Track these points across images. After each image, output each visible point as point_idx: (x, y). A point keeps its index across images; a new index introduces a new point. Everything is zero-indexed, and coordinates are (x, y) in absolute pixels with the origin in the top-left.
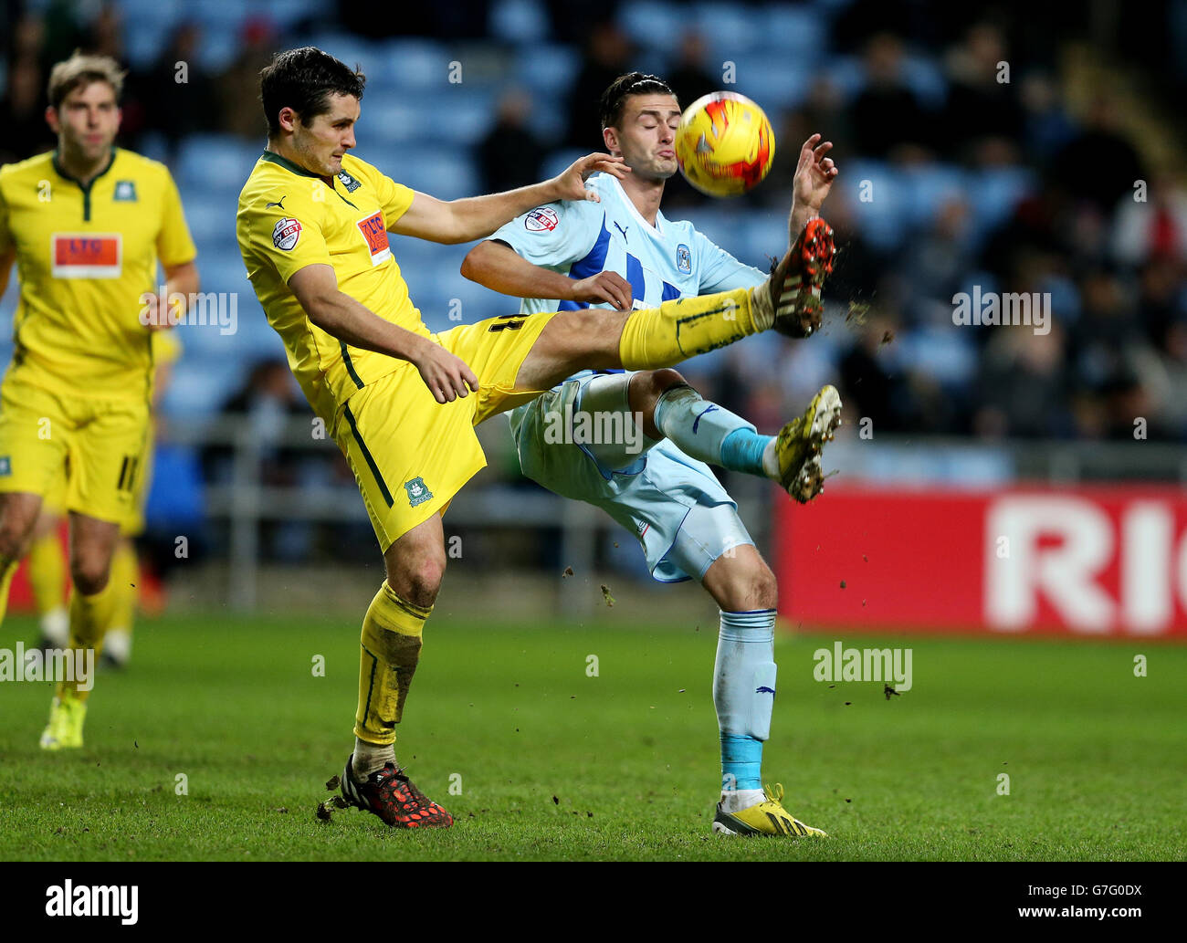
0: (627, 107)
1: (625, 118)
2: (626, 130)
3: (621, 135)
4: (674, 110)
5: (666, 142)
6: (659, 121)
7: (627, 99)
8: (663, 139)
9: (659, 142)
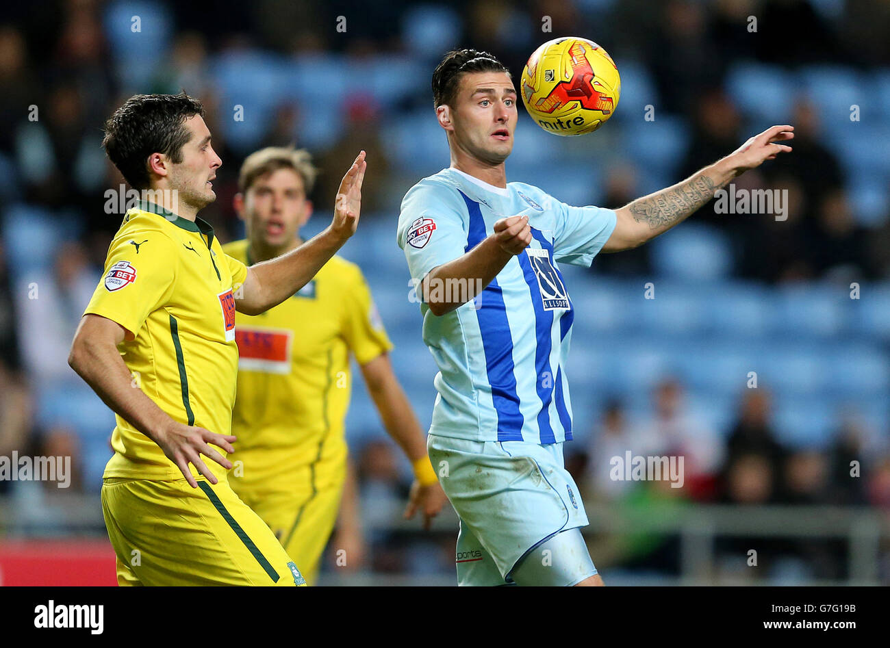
0: (461, 85)
1: (459, 97)
2: (459, 108)
3: (456, 113)
4: (509, 88)
5: (502, 120)
6: (494, 99)
7: (460, 76)
8: (499, 117)
9: (495, 121)
